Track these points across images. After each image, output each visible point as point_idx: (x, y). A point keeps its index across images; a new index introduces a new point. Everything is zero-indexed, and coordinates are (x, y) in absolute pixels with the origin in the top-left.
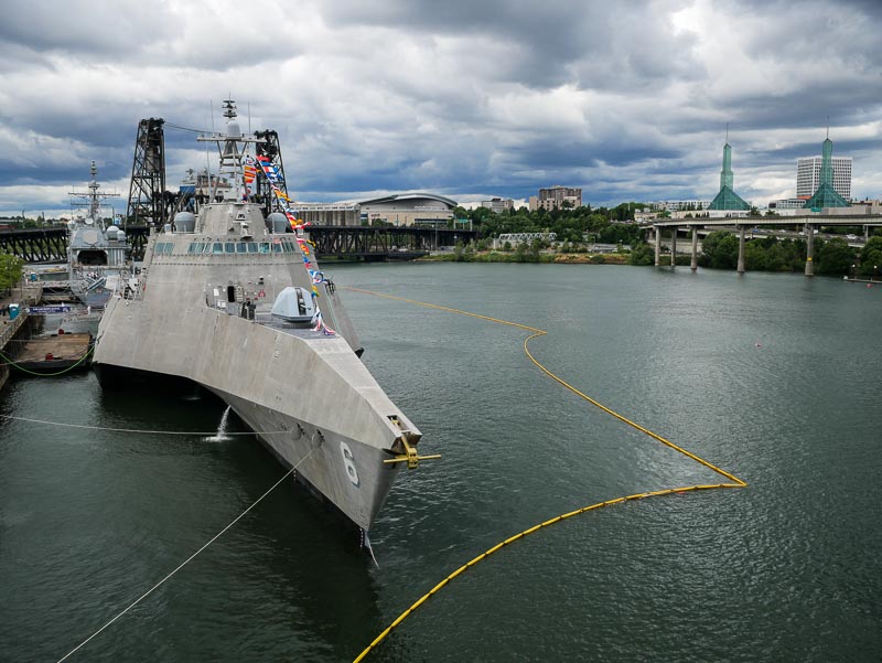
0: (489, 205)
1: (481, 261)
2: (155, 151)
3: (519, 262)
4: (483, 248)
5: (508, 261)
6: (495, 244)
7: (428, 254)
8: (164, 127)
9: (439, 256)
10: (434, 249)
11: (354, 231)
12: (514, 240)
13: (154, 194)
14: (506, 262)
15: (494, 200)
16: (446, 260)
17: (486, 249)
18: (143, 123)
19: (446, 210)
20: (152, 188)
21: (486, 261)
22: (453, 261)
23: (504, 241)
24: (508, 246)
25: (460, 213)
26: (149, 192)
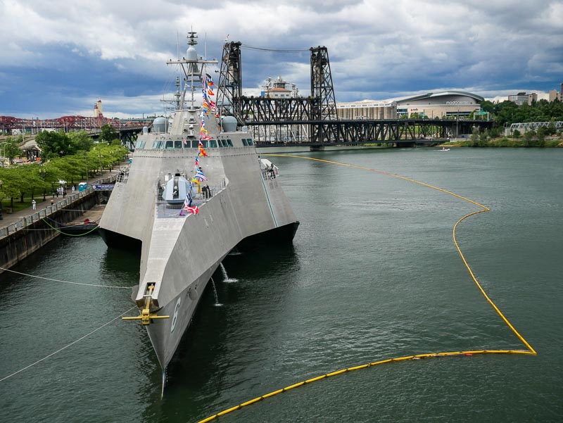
0: (515, 99)
1: (493, 146)
2: (235, 67)
3: (526, 147)
4: (495, 136)
5: (517, 146)
6: (507, 132)
7: (449, 141)
8: (241, 48)
9: (458, 142)
10: (454, 137)
11: (390, 123)
12: (523, 129)
13: (233, 99)
14: (514, 147)
15: (519, 94)
16: (463, 146)
17: (499, 136)
18: (227, 45)
19: (474, 103)
20: (233, 95)
21: (497, 147)
22: (469, 146)
23: (514, 130)
24: (517, 134)
25: (486, 106)
26: (231, 96)
